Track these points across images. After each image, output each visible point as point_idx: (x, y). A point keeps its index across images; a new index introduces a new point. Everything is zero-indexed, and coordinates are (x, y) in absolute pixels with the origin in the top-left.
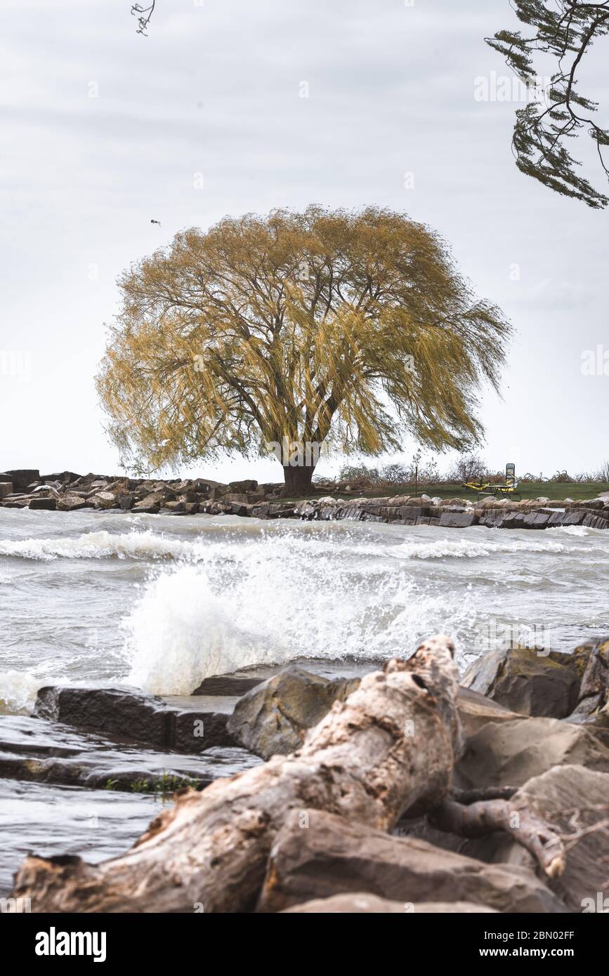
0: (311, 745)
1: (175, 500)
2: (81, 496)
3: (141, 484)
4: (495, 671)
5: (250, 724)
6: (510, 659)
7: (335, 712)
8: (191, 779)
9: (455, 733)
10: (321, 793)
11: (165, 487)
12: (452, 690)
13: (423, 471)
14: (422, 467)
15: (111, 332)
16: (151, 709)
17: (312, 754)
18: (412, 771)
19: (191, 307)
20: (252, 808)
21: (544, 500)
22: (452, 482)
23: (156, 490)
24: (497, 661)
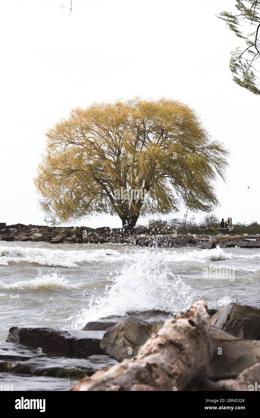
0: (142, 354)
1: (71, 237)
2: (26, 235)
3: (54, 229)
4: (226, 318)
5: (111, 344)
6: (234, 312)
7: (153, 338)
8: (83, 371)
9: (209, 348)
10: (147, 377)
11: (66, 231)
12: (207, 327)
13: (188, 222)
14: (188, 220)
15: (41, 156)
16: (63, 337)
17: (142, 358)
18: (189, 366)
19: (78, 145)
20: (115, 384)
21: (246, 235)
22: (202, 227)
23: (61, 232)
24: (227, 313)
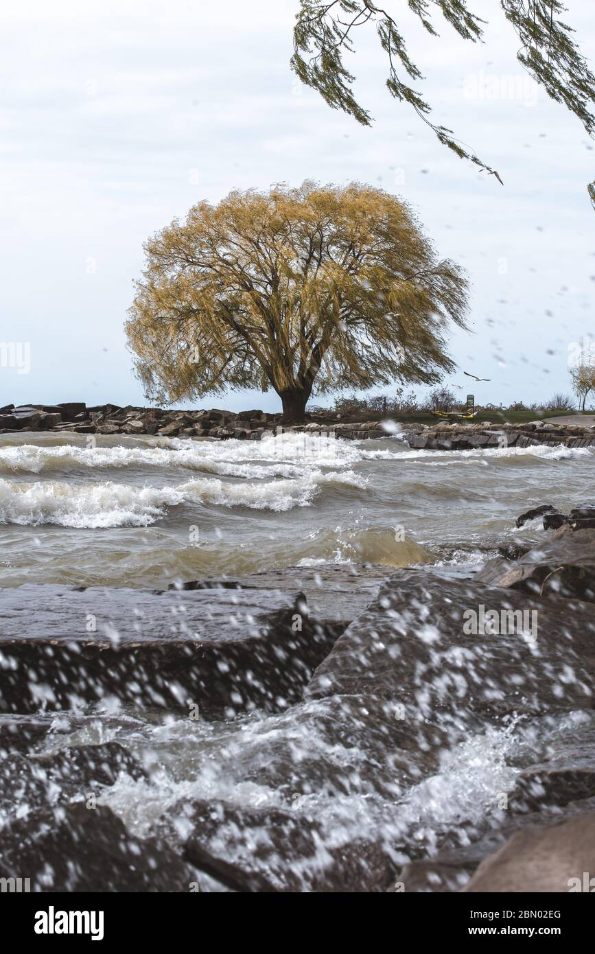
1: (192, 427)
2: (116, 424)
11: (185, 417)
13: (404, 402)
14: (404, 399)
15: (137, 286)
19: (203, 266)
21: (487, 424)
23: (177, 419)
